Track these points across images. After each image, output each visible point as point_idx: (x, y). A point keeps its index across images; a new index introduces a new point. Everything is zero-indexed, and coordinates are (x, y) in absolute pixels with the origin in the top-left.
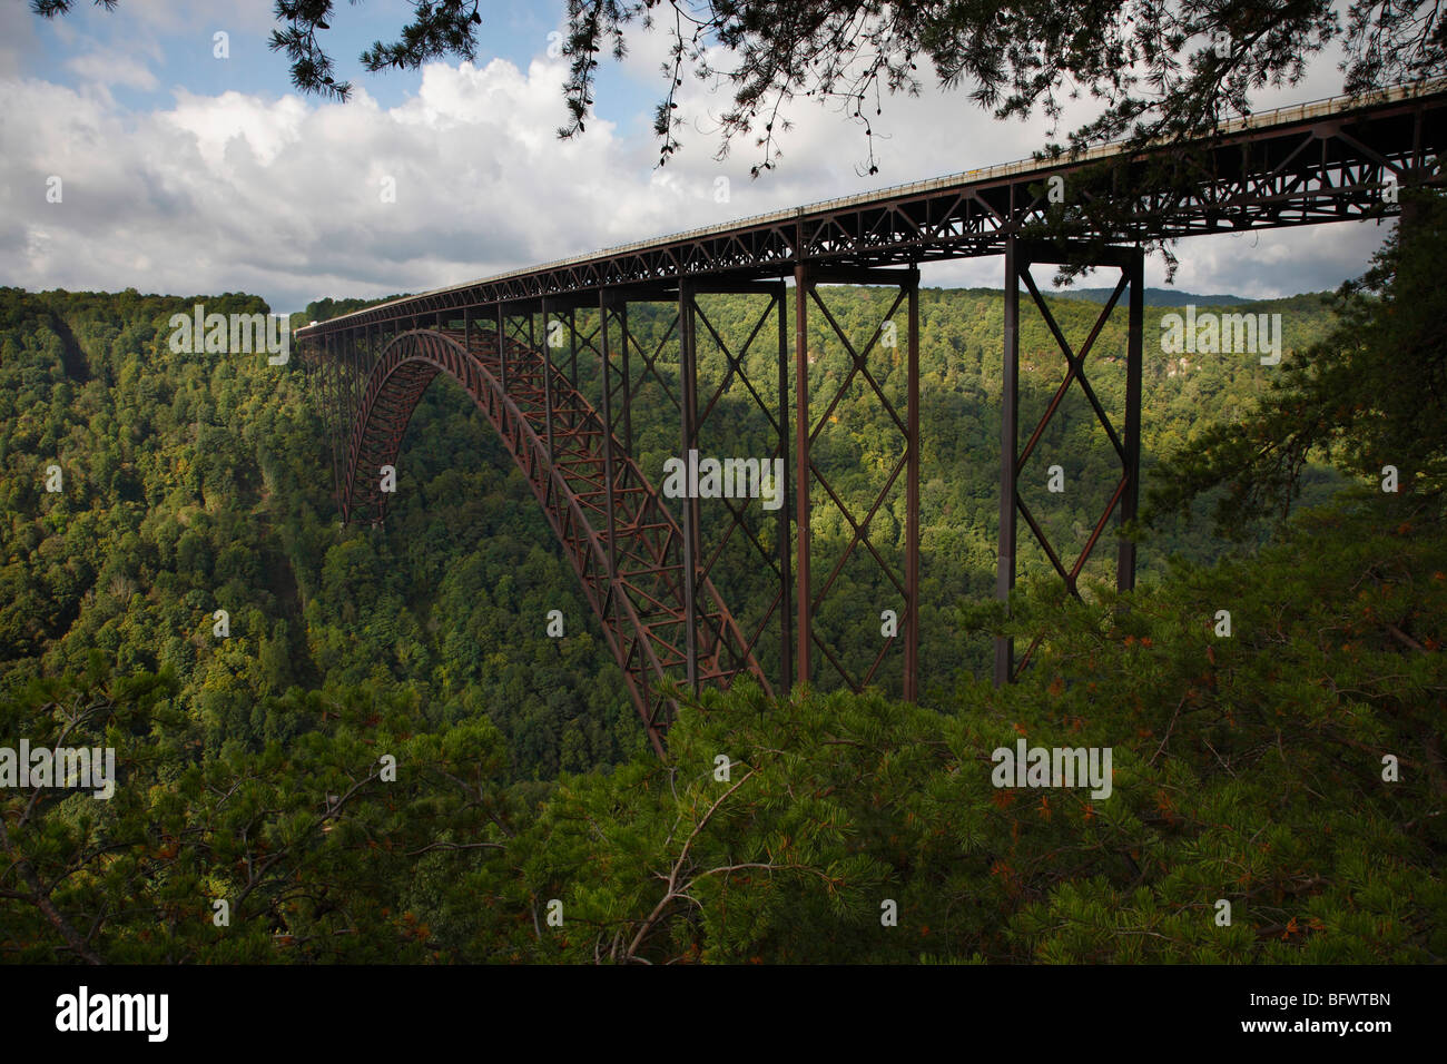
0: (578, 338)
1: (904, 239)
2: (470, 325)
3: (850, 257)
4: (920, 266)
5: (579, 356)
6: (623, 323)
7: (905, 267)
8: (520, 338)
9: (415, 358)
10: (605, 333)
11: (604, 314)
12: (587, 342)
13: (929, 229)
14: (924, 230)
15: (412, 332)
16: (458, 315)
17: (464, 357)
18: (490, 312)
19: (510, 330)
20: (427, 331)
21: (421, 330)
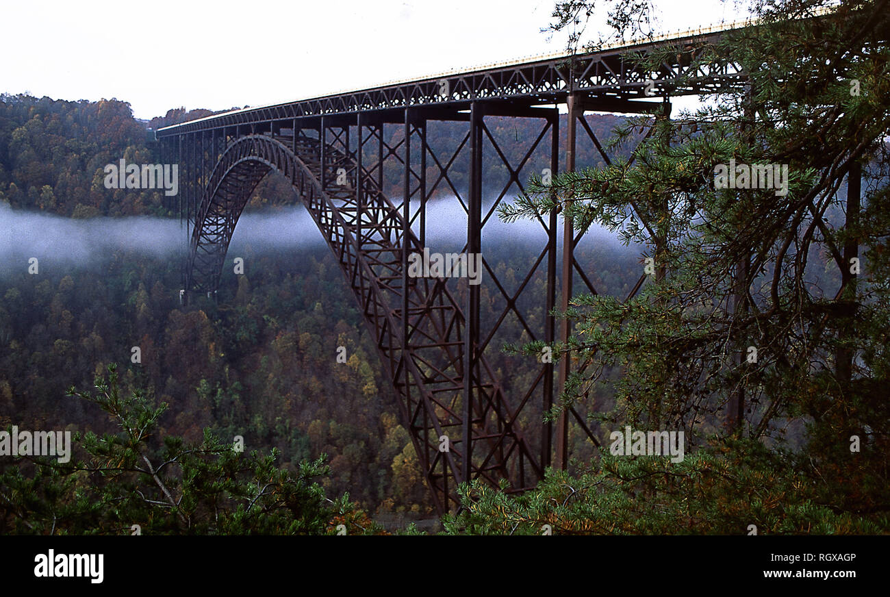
0: (384, 147)
1: (660, 77)
2: (297, 133)
3: (615, 90)
4: (672, 100)
5: (385, 162)
6: (423, 137)
7: (660, 100)
8: (337, 146)
9: (251, 158)
10: (408, 145)
11: (408, 128)
12: (392, 151)
13: (681, 70)
14: (676, 70)
15: (249, 137)
16: (288, 124)
17: (291, 159)
18: (314, 123)
19: (329, 138)
20: (261, 137)
21: (257, 136)
